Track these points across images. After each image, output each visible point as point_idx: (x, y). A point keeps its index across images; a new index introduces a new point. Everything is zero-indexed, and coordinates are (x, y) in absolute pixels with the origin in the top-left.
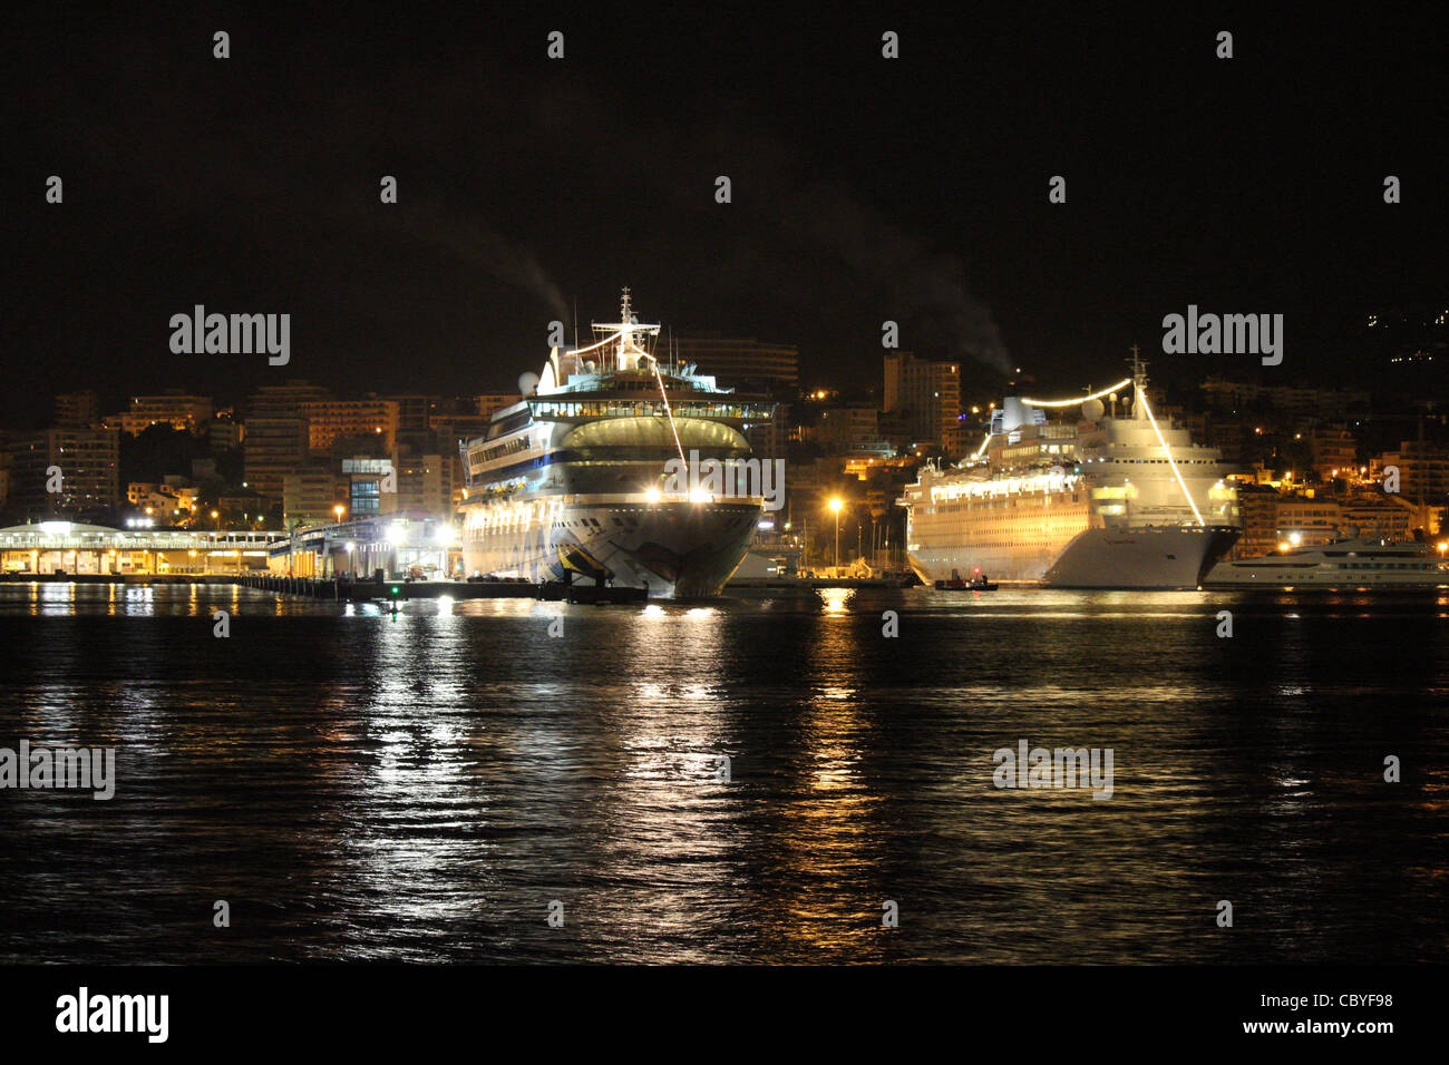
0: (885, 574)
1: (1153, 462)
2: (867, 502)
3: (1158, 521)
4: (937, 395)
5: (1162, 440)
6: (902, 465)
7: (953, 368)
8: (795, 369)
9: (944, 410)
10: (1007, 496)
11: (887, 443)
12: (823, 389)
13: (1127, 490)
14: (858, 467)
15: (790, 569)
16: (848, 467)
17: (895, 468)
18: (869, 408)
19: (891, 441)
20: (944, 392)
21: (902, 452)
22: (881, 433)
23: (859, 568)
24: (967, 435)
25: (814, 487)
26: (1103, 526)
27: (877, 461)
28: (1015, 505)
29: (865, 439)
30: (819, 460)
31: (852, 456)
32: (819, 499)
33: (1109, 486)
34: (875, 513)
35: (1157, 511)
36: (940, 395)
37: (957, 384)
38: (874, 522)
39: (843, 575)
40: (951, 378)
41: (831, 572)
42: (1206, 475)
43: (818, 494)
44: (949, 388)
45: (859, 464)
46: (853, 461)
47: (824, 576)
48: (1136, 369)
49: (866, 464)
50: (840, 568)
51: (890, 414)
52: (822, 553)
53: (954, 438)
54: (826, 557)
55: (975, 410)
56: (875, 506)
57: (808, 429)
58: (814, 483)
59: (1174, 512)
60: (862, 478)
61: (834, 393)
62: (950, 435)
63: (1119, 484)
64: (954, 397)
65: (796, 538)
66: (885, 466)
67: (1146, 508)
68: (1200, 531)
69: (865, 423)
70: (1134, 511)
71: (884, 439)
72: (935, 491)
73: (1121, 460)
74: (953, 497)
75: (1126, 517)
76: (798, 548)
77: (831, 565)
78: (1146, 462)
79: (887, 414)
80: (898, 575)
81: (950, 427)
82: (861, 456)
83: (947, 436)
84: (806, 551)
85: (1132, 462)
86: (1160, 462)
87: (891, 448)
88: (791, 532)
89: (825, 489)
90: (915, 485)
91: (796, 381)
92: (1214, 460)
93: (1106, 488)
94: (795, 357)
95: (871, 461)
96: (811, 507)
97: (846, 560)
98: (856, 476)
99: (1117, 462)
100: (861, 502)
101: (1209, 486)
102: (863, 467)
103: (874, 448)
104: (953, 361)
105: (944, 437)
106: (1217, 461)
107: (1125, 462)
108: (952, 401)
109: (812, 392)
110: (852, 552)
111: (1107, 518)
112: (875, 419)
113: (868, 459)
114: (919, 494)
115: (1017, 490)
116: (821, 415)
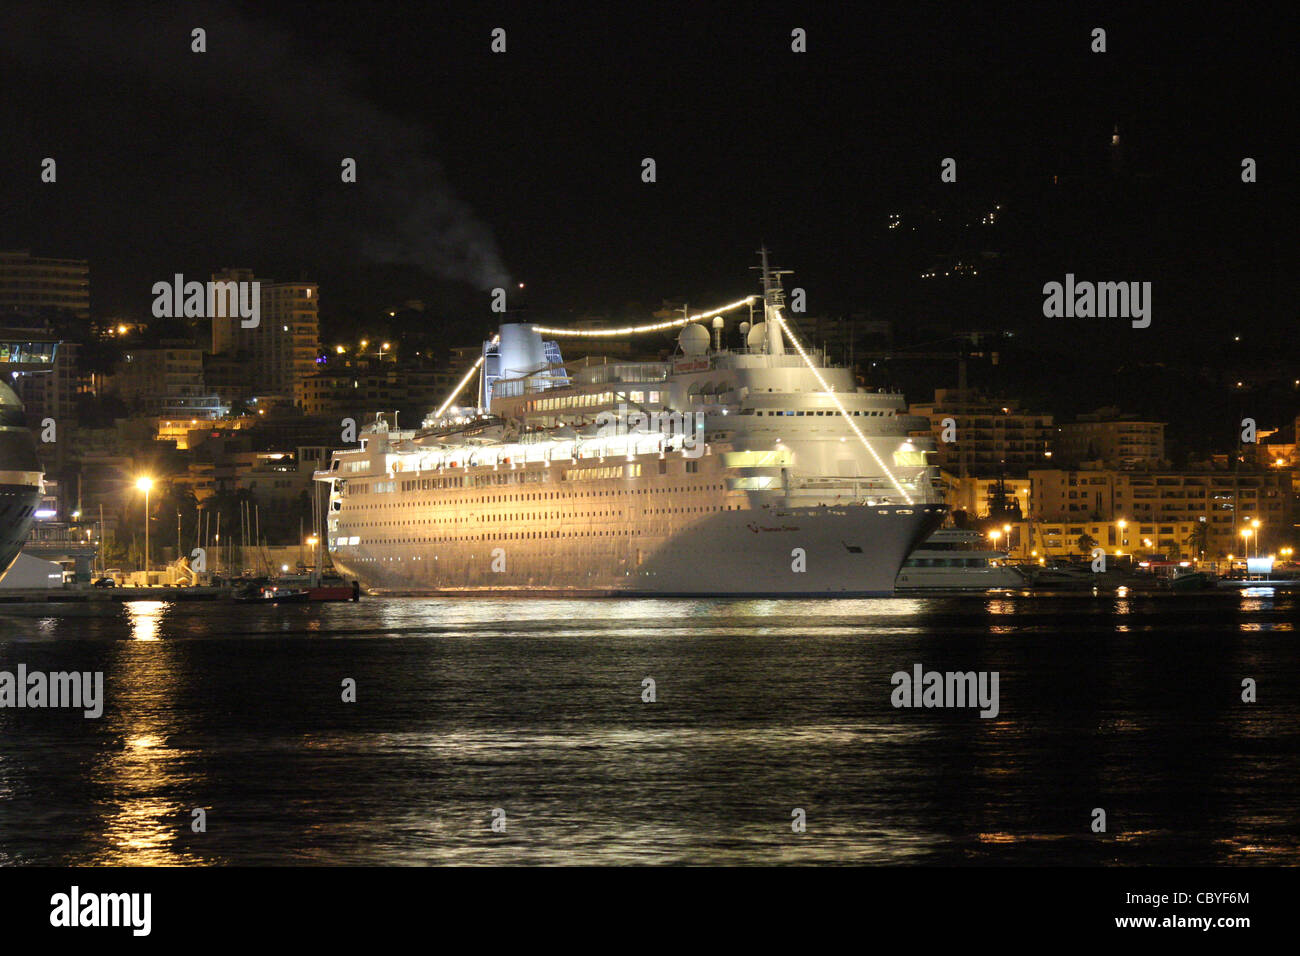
0: (216, 581)
1: (810, 414)
2: (190, 480)
3: (829, 498)
4: (286, 328)
5: (822, 382)
6: (237, 427)
7: (309, 291)
8: (86, 294)
9: (297, 350)
10: (547, 465)
11: (216, 397)
12: (125, 322)
13: (779, 455)
14: (176, 431)
15: (81, 576)
16: (162, 431)
17: (228, 432)
18: (190, 347)
19: (223, 394)
20: (296, 325)
21: (237, 410)
22: (207, 383)
23: (177, 574)
24: (329, 384)
25: (112, 459)
26: (745, 506)
27: (202, 423)
28: (564, 478)
29: (185, 391)
30: (119, 421)
31: (168, 415)
32: (119, 475)
33: (753, 449)
34: (201, 495)
35: (825, 483)
36: (291, 328)
37: (314, 313)
38: (199, 507)
39: (157, 583)
40: (308, 306)
41: (140, 579)
42: (884, 432)
43: (119, 468)
44: (304, 318)
45: (178, 426)
46: (168, 423)
47: (129, 585)
48: (766, 280)
49: (187, 426)
50: (152, 573)
51: (222, 355)
52: (126, 552)
53: (311, 390)
54: (131, 559)
55: (340, 350)
56: (201, 485)
57: (104, 378)
58: (114, 453)
59: (847, 486)
60: (182, 446)
61: (142, 327)
62: (305, 386)
63: (768, 446)
64: (310, 331)
65: (89, 532)
66: (214, 430)
67: (810, 480)
68: (907, 512)
69: (186, 370)
70: (794, 484)
71: (213, 391)
72: (391, 459)
73: (765, 411)
74: (427, 467)
75: (783, 493)
76: (92, 544)
77: (139, 568)
78: (801, 414)
79: (216, 356)
80: (234, 582)
81: (306, 375)
82: (178, 415)
83: (301, 386)
84: (103, 551)
85: (780, 414)
86: (820, 414)
87: (222, 404)
88: (81, 524)
89: (130, 461)
90: (356, 451)
91: (86, 310)
92: (894, 410)
93: (748, 452)
94: (85, 276)
95: (194, 422)
96: (111, 488)
97: (160, 561)
98: (174, 443)
99: (760, 414)
100: (180, 480)
101: (894, 447)
102: (183, 431)
103: (197, 404)
104: (309, 282)
105: (297, 388)
106: (898, 412)
107: (771, 414)
108: (307, 337)
109: (109, 326)
110: (168, 549)
111: (753, 495)
112: (199, 364)
113: (190, 419)
114: (366, 464)
115: (568, 457)
116: (122, 359)
